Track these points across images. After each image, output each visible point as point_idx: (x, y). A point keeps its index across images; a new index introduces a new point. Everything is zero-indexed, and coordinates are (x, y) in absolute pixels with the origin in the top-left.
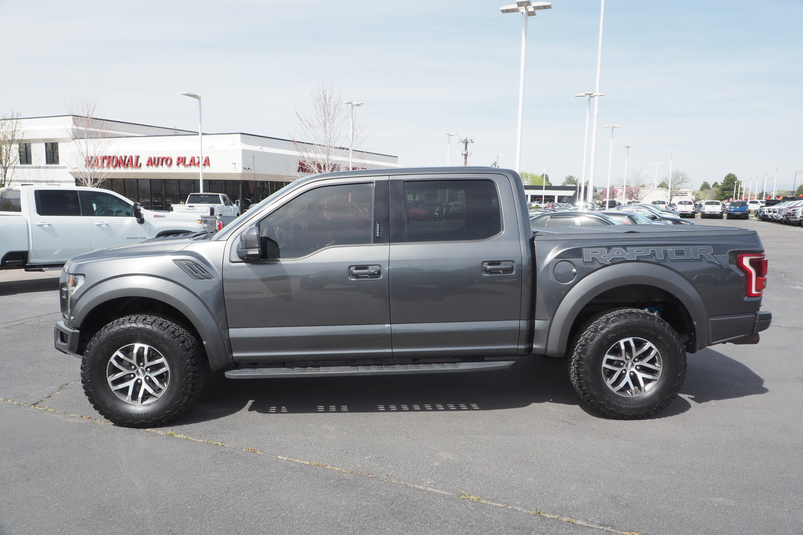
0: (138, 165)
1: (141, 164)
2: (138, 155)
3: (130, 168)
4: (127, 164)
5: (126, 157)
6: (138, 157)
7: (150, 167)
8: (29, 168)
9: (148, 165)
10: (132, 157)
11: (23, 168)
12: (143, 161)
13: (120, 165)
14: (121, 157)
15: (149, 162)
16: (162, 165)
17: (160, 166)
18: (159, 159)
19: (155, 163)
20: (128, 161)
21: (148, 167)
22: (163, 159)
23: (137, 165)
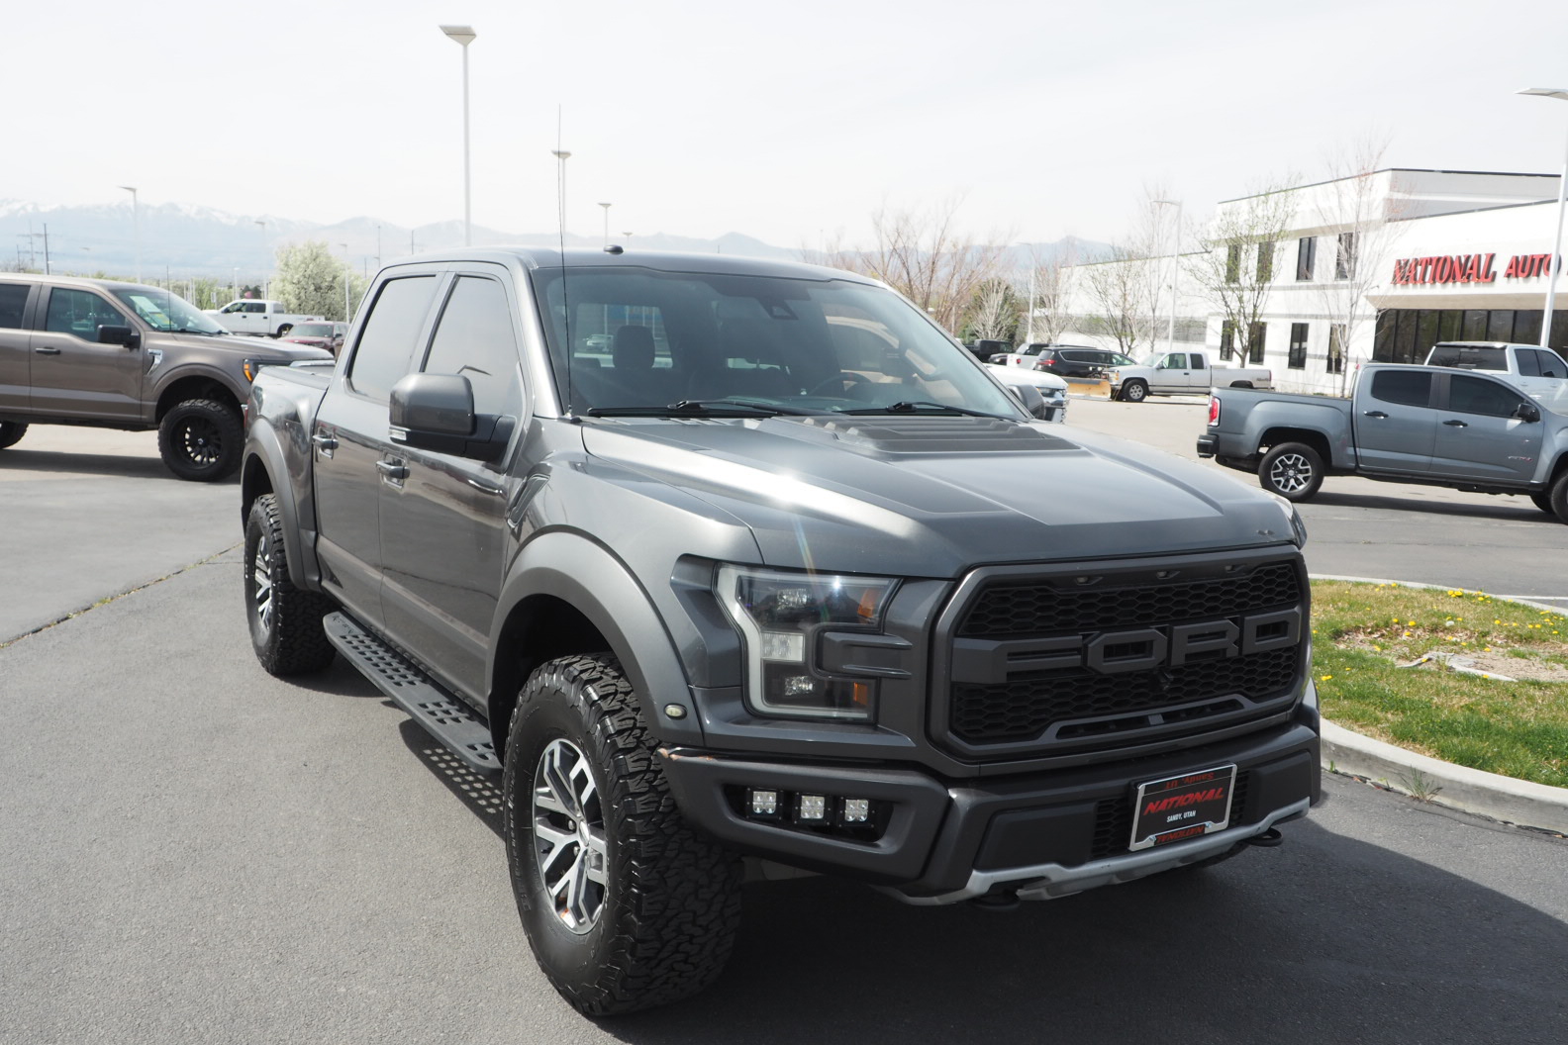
0: (1489, 277)
1: (1495, 274)
2: (1492, 252)
3: (1472, 283)
4: (1469, 275)
5: (1468, 258)
6: (1492, 257)
7: (1513, 280)
8: (1308, 288)
9: (1508, 275)
10: (1479, 256)
11: (1300, 288)
12: (1500, 266)
13: (1454, 279)
14: (1459, 258)
15: (1511, 267)
16: (1538, 275)
17: (1533, 279)
18: (1533, 260)
19: (1523, 271)
20: (1471, 268)
21: (1508, 282)
22: (1541, 260)
23: (1486, 277)
